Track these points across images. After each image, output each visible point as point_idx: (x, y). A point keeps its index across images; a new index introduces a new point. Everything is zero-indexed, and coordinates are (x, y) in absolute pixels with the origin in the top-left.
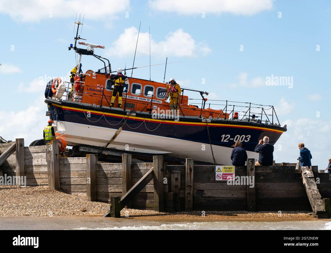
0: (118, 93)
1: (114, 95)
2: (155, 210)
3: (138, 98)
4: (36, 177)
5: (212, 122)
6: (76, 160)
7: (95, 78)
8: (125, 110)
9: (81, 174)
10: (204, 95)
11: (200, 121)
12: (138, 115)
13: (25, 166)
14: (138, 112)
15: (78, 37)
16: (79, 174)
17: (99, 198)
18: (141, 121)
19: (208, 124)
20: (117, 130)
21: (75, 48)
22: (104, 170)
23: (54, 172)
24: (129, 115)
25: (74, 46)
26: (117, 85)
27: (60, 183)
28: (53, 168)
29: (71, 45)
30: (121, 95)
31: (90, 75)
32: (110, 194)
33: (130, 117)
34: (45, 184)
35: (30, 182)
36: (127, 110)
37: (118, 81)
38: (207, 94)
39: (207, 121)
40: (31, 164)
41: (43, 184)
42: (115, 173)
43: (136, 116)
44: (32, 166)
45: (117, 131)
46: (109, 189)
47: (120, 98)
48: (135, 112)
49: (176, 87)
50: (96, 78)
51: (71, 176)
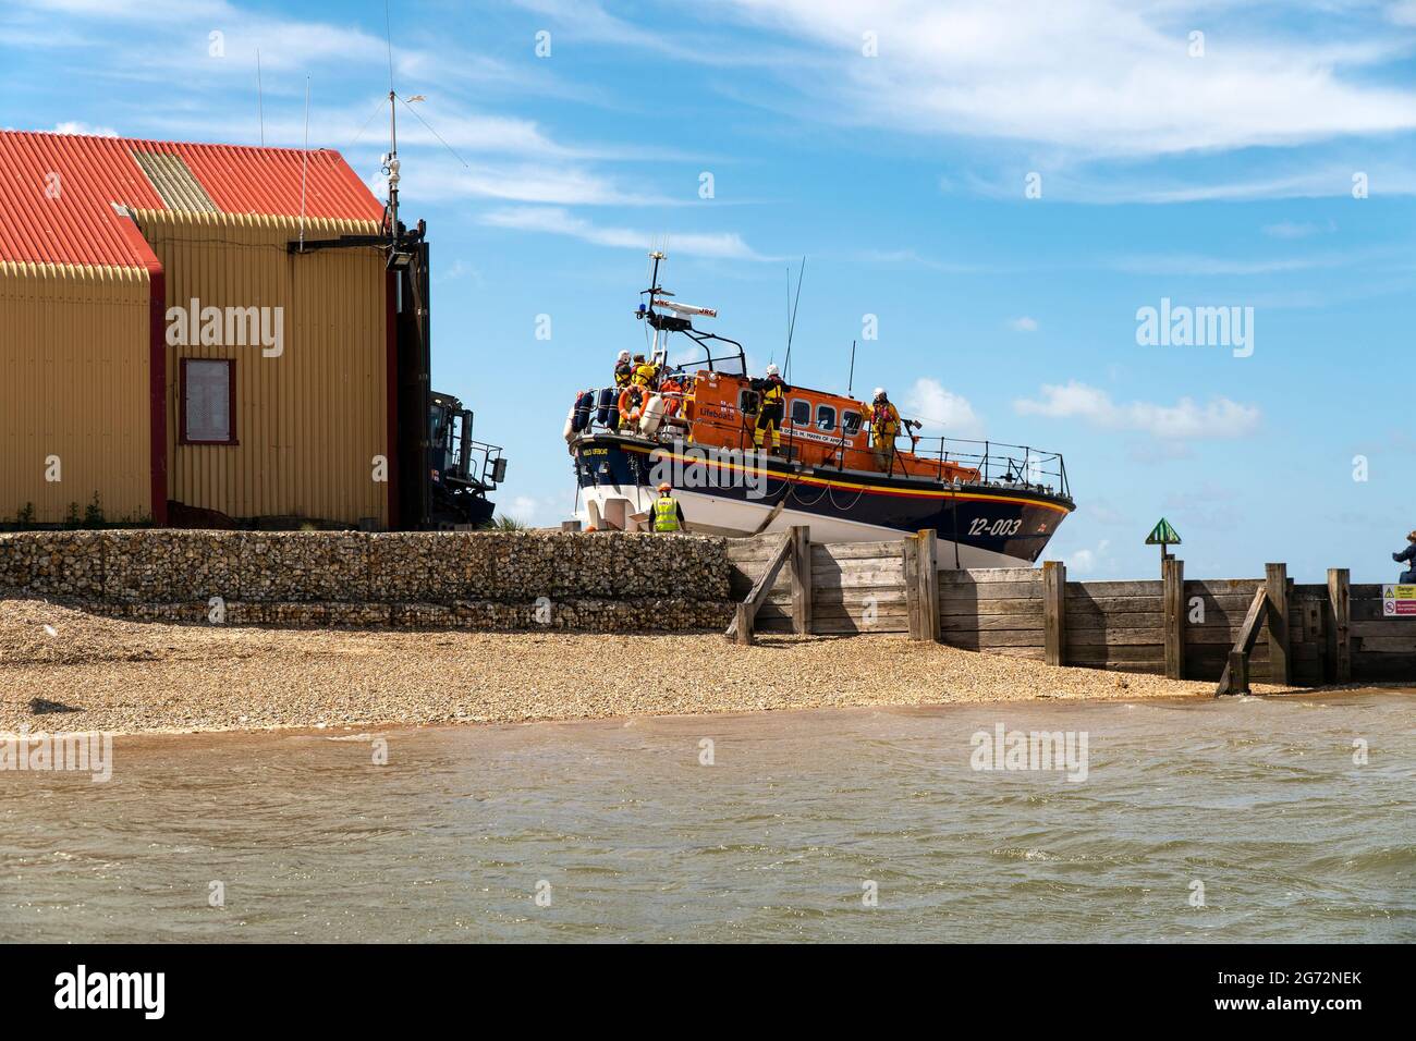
0: (771, 422)
1: (762, 425)
2: (1275, 682)
3: (806, 433)
4: (851, 614)
5: (964, 489)
6: (997, 574)
7: (715, 385)
8: (789, 461)
9: (1013, 607)
10: (912, 428)
11: (940, 488)
12: (818, 474)
13: (812, 589)
14: (817, 466)
15: (656, 287)
16: (1005, 606)
17: (1077, 659)
18: (821, 488)
19: (957, 495)
20: (773, 508)
21: (651, 314)
22: (1091, 595)
23: (931, 602)
24: (800, 474)
25: (647, 310)
26: (771, 403)
27: (942, 628)
28: (930, 594)
29: (643, 307)
30: (777, 428)
31: (703, 379)
32: (1110, 649)
33: (802, 478)
34: (886, 630)
35: (830, 625)
36: (793, 462)
37: (772, 394)
38: (919, 426)
39: (954, 488)
40: (834, 585)
41: (878, 630)
42: (1128, 601)
43: (813, 476)
44: (840, 589)
45: (773, 511)
46: (1109, 638)
47: (776, 434)
48: (810, 468)
49: (891, 409)
50: (718, 385)
51: (980, 612)
